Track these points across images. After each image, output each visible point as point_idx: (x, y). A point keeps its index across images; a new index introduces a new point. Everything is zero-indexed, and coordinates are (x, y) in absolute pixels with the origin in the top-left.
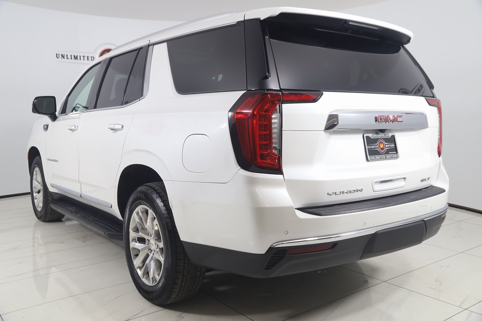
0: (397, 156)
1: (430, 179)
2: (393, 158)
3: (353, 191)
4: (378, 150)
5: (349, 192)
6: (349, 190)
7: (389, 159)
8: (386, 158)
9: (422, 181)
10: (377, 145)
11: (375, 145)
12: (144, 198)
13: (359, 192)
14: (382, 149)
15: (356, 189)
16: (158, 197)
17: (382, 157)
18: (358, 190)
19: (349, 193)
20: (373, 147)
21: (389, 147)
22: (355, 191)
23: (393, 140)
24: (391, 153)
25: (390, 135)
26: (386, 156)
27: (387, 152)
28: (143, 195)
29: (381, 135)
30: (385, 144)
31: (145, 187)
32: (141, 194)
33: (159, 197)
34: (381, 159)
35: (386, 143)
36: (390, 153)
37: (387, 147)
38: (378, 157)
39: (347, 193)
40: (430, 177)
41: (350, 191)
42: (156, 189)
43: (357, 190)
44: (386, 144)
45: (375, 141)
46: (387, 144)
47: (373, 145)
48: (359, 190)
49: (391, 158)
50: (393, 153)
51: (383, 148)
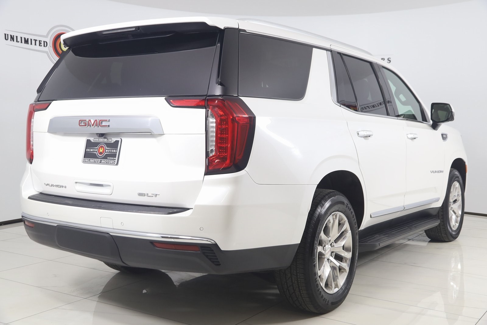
0: (113, 162)
7: (104, 163)
8: (101, 162)
10: (96, 149)
11: (95, 149)
14: (101, 153)
17: (97, 161)
20: (92, 150)
21: (109, 152)
23: (115, 145)
24: (110, 158)
25: (114, 140)
26: (101, 161)
27: (105, 157)
30: (106, 149)
34: (95, 163)
35: (106, 148)
36: (108, 158)
37: (108, 152)
38: (92, 160)
44: (107, 149)
45: (96, 144)
46: (108, 149)
47: (92, 149)
49: (106, 163)
50: (112, 158)
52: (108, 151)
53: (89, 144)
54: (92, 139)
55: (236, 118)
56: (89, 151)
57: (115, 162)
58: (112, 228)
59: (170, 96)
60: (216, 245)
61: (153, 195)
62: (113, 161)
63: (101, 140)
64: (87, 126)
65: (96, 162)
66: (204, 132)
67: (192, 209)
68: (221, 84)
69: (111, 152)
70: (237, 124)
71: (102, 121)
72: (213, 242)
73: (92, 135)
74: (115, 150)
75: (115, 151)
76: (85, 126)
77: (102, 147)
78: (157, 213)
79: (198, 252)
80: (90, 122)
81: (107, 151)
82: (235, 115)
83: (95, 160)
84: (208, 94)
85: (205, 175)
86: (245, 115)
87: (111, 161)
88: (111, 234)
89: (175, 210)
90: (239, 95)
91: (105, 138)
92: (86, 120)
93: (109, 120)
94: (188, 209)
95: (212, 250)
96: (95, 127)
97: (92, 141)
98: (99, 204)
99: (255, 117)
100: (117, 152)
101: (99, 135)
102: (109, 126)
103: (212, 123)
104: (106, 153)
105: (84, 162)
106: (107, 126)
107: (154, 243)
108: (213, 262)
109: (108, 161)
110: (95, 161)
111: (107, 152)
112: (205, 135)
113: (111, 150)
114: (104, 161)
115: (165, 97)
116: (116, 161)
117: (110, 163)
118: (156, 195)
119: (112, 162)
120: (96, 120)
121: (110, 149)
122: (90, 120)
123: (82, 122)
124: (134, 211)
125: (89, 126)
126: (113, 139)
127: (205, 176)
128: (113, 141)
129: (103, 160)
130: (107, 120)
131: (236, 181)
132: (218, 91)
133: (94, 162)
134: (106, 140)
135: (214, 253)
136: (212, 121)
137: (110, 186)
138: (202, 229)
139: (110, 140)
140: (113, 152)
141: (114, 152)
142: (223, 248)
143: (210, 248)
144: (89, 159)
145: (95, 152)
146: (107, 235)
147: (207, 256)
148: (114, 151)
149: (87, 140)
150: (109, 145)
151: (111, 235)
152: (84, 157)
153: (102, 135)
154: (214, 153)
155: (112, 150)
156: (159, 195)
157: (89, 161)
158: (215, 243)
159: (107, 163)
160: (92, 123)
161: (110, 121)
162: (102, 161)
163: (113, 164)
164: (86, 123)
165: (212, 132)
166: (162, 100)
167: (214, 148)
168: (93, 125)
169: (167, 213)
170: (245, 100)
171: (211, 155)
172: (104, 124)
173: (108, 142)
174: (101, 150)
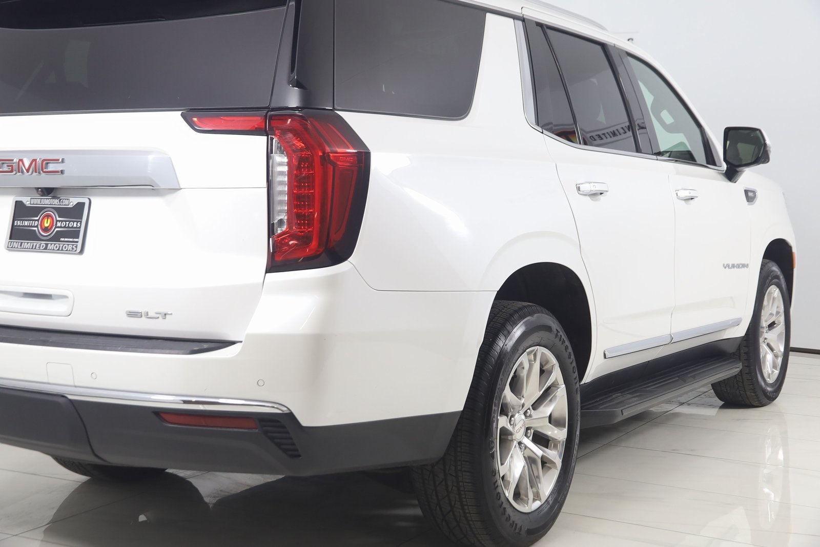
52: (61, 224)
53: (20, 210)
54: (27, 201)
55: (331, 155)
56: (19, 226)
57: (76, 247)
58: (72, 384)
59: (191, 109)
60: (290, 416)
61: (158, 315)
62: (73, 245)
63: (47, 202)
64: (14, 172)
65: (35, 249)
66: (265, 184)
67: (241, 342)
68: (298, 84)
69: (68, 227)
70: (332, 167)
71: (47, 162)
72: (285, 409)
73: (26, 190)
74: (77, 222)
75: (77, 225)
76: (12, 171)
77: (48, 216)
78: (168, 351)
79: (254, 431)
80: (21, 163)
81: (59, 224)
82: (328, 149)
83: (35, 244)
84: (273, 105)
85: (267, 272)
86: (349, 148)
87: (68, 245)
88: (70, 397)
89: (206, 346)
90: (336, 107)
91: (54, 197)
92: (12, 160)
93: (63, 159)
94: (233, 343)
95: (284, 427)
96: (32, 173)
97: (28, 204)
98: (42, 336)
99: (369, 153)
100: (80, 227)
101: (42, 191)
102: (62, 172)
103: (281, 164)
104: (57, 229)
105: (10, 248)
106: (58, 172)
107: (162, 415)
108: (285, 451)
109: (61, 245)
110: (33, 245)
111: (58, 227)
112: (266, 190)
113: (67, 223)
114: (53, 245)
115: (180, 112)
116: (79, 245)
117: (67, 250)
118: (165, 314)
119: (70, 248)
120: (35, 160)
121: (66, 221)
122: (21, 160)
123: (3, 163)
124: (120, 348)
125: (19, 172)
126: (71, 199)
127: (267, 274)
128: (72, 203)
129: (51, 244)
130: (58, 160)
131: (331, 284)
132: (293, 99)
133: (32, 248)
134: (56, 201)
135: (288, 433)
136: (281, 160)
137: (66, 297)
138: (261, 383)
139: (66, 202)
140: (72, 227)
141: (75, 228)
142: (305, 421)
143: (278, 421)
144: (22, 243)
145: (34, 227)
146: (61, 400)
147: (272, 439)
148: (75, 226)
149: (16, 202)
150: (64, 212)
151: (71, 401)
152: (11, 238)
153: (48, 192)
154: (285, 227)
155: (70, 221)
156: (171, 314)
157: (21, 246)
158: (288, 412)
159: (60, 250)
160: (27, 166)
161: (66, 161)
162: (49, 245)
163: (72, 252)
164: (12, 166)
165: (281, 183)
166: (174, 118)
167: (284, 217)
168: (28, 171)
169: (188, 352)
170: (350, 118)
171: (279, 232)
172: (52, 167)
173: (60, 205)
174: (47, 223)
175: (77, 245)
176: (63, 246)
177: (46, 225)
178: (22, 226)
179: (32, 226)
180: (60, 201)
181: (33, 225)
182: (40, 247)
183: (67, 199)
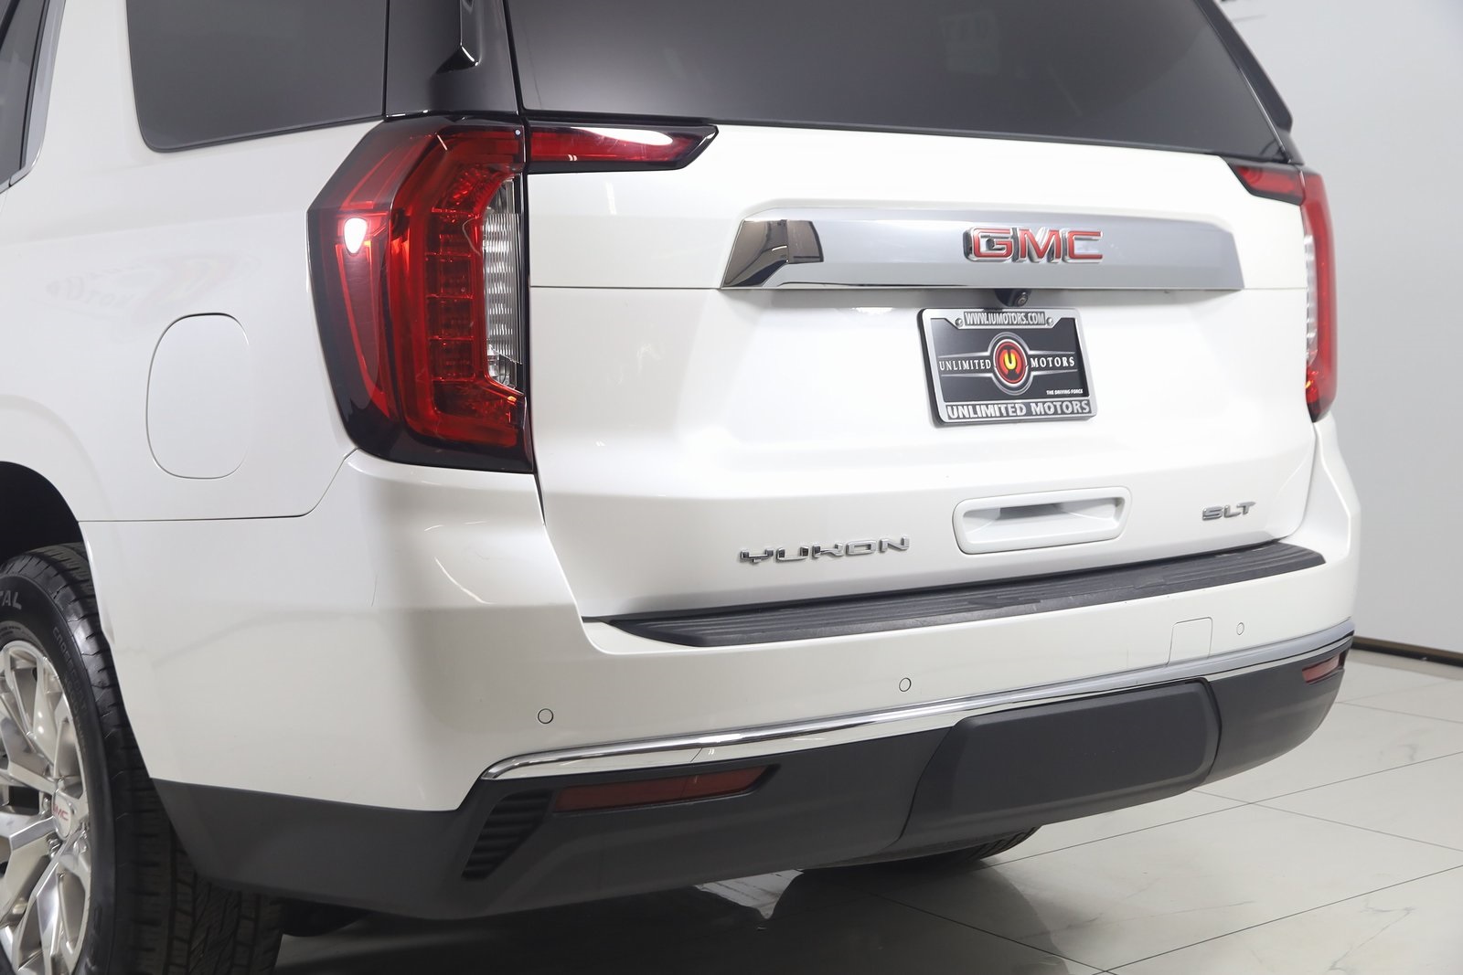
0: (1082, 408)
1: (1251, 510)
2: (1063, 413)
3: (864, 550)
4: (990, 378)
5: (843, 552)
6: (842, 544)
8: (1029, 413)
9: (1211, 515)
10: (986, 357)
11: (981, 358)
12: (19, 606)
13: (890, 551)
14: (1013, 376)
15: (874, 541)
16: (73, 598)
17: (1010, 410)
18: (885, 546)
19: (844, 557)
20: (966, 366)
21: (1047, 368)
22: (869, 547)
23: (1066, 337)
24: (1058, 392)
25: (1054, 316)
26: (1028, 406)
27: (1038, 389)
28: (17, 594)
29: (1011, 317)
30: (1029, 357)
31: (35, 561)
32: (9, 592)
33: (75, 600)
34: (1003, 418)
35: (1031, 353)
36: (1051, 392)
37: (1039, 369)
38: (992, 409)
39: (831, 554)
40: (1252, 504)
41: (847, 547)
42: (68, 565)
43: (881, 543)
44: (1034, 357)
45: (980, 338)
46: (1039, 357)
47: (965, 359)
48: (890, 546)
49: (1056, 413)
50: (1067, 392)
51: (1018, 371)
52: (1039, 363)
54: (959, 319)
61: (1239, 510)
62: (1079, 401)
65: (1007, 416)
69: (1054, 368)
71: (1075, 238)
74: (1067, 356)
75: (1068, 362)
81: (1034, 363)
83: (1003, 407)
87: (1070, 401)
97: (960, 324)
104: (1037, 373)
109: (1058, 404)
110: (1000, 410)
111: (1035, 369)
113: (1050, 359)
117: (1073, 413)
119: (1077, 407)
121: (1046, 357)
126: (1048, 312)
128: (1050, 321)
130: (1100, 234)
134: (1019, 318)
139: (1040, 319)
141: (1066, 368)
144: (974, 406)
145: (986, 371)
148: (1065, 364)
150: (1036, 338)
155: (1054, 357)
157: (974, 412)
159: (1059, 415)
162: (1033, 405)
173: (1029, 324)
174: (1011, 363)
175: (1088, 401)
176: (1061, 406)
177: (1011, 366)
178: (958, 372)
179: (980, 371)
180: (1026, 316)
181: (982, 368)
182: (1015, 412)
183: (1041, 313)
